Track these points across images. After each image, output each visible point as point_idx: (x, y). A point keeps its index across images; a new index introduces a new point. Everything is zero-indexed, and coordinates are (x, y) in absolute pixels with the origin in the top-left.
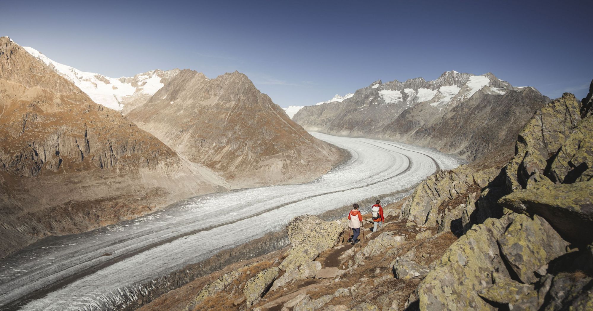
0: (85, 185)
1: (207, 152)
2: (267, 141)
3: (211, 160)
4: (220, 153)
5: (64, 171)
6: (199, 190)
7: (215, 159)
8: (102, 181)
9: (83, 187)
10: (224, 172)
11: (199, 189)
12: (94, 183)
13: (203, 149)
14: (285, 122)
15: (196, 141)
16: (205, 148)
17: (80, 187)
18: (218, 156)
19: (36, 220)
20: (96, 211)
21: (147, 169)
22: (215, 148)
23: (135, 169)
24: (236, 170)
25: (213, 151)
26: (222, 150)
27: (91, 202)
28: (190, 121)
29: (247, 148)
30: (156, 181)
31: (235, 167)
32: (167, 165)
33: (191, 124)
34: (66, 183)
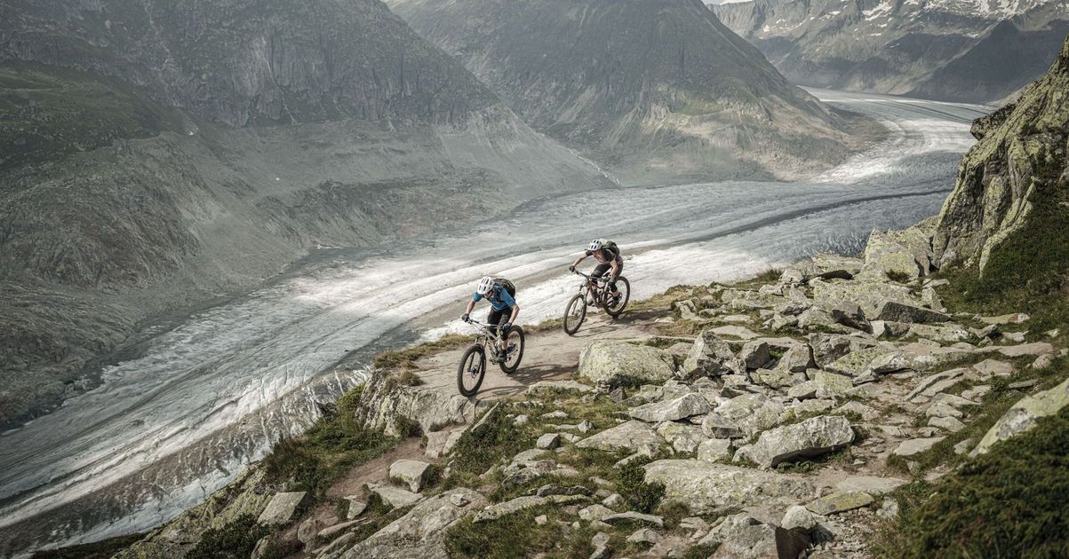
0: (342, 151)
1: (539, 100)
2: (690, 80)
3: (552, 122)
4: (571, 104)
5: (293, 119)
6: (563, 182)
7: (560, 119)
8: (369, 146)
9: (339, 155)
10: (592, 148)
11: (563, 180)
12: (356, 148)
13: (526, 93)
14: (722, 35)
15: (505, 74)
16: (532, 91)
17: (333, 154)
18: (569, 112)
19: (286, 213)
20: (383, 207)
21: (449, 127)
22: (558, 93)
23: (424, 125)
24: (621, 145)
25: (552, 99)
26: (576, 97)
27: (365, 188)
28: (485, 26)
29: (641, 94)
30: (471, 154)
31: (617, 139)
32: (487, 120)
33: (489, 32)
34: (303, 144)
